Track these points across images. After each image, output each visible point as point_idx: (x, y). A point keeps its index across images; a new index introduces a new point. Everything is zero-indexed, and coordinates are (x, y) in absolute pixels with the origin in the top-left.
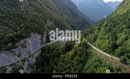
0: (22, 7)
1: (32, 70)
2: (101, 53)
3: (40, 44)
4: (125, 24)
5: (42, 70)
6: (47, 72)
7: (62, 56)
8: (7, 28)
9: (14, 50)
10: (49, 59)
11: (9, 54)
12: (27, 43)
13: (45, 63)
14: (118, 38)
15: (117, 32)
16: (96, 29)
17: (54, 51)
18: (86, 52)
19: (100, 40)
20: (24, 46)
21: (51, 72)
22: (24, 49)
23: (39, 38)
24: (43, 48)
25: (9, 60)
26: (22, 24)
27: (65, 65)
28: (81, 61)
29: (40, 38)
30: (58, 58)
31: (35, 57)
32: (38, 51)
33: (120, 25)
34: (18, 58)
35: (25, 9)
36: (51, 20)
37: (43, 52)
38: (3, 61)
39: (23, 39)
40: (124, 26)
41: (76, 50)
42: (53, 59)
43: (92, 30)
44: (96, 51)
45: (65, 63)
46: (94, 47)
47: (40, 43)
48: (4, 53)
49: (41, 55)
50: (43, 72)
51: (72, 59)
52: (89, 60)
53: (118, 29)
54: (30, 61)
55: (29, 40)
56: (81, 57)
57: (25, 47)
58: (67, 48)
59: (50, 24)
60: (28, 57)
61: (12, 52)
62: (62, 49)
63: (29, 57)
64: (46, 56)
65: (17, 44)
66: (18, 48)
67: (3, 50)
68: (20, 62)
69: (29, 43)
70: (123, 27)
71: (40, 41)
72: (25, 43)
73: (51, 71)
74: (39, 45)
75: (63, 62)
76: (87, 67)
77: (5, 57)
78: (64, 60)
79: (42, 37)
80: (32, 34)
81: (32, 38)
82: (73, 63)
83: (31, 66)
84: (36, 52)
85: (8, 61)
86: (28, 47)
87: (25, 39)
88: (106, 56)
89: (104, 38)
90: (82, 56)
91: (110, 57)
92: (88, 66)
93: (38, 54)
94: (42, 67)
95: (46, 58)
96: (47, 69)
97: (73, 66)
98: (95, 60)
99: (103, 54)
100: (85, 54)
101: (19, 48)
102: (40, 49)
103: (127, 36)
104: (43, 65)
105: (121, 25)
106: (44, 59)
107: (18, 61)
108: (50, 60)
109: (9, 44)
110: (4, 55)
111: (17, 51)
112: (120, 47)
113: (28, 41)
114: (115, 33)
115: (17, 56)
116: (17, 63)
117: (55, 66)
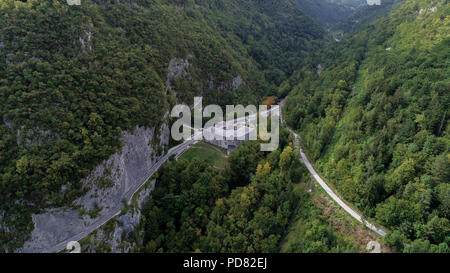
0: (86, 41)
1: (134, 244)
2: (336, 203)
3: (152, 159)
4: (425, 107)
5: (163, 244)
6: (177, 251)
7: (219, 202)
8: (48, 132)
9: (78, 201)
10: (181, 211)
11: (67, 214)
12: (113, 172)
13: (170, 224)
14: (394, 160)
15: (396, 137)
16: (333, 102)
17: (196, 185)
18: (291, 196)
19: (340, 159)
20: (105, 184)
21: (186, 248)
22: (108, 190)
23: (147, 141)
24: (161, 171)
25: (69, 232)
26: (94, 116)
27: (229, 237)
28: (274, 226)
29: (151, 137)
30: (207, 208)
31: (140, 206)
32: (146, 186)
33: (408, 110)
34: (92, 221)
35: (94, 47)
36: (181, 55)
37: (163, 187)
38: (52, 236)
39: (100, 162)
40: (419, 118)
41: (261, 184)
42: (194, 210)
43: (319, 100)
44: (322, 195)
45: (228, 228)
46: (317, 177)
47: (152, 155)
48: (52, 212)
49: (155, 197)
50: (165, 249)
51: (250, 217)
52: (300, 222)
53: (400, 126)
54: (125, 222)
55: (119, 160)
56: (274, 210)
57: (110, 184)
58: (234, 174)
59: (181, 68)
60: (120, 215)
61: (75, 208)
62: (220, 177)
63: (123, 213)
64: (172, 201)
65: (85, 182)
66: (88, 194)
67: (48, 206)
68: (101, 234)
69: (118, 170)
70: (416, 121)
71: (150, 149)
72: (107, 172)
73: (188, 246)
74: (149, 163)
75: (221, 225)
76: (292, 246)
77: (57, 224)
78: (225, 217)
79: (157, 132)
80: (126, 136)
81: (125, 149)
82: (251, 231)
83: (131, 235)
84: (140, 190)
85: (67, 234)
86: (117, 182)
87: (107, 160)
88: (348, 218)
89: (351, 156)
90: (279, 209)
91: (358, 223)
92: (294, 243)
93: (147, 194)
94: (162, 236)
95: (170, 206)
96: (176, 242)
97: (250, 241)
98: (316, 233)
99: (341, 208)
100: (286, 204)
101: (93, 192)
102: (152, 178)
103: (422, 162)
104: (163, 227)
105: (412, 111)
106: (165, 209)
107: (95, 232)
108: (184, 214)
109: (64, 188)
110: (53, 219)
111: (87, 203)
112: (392, 198)
113: (116, 165)
114: (386, 140)
115: (88, 217)
116: (93, 237)
117: (199, 232)
